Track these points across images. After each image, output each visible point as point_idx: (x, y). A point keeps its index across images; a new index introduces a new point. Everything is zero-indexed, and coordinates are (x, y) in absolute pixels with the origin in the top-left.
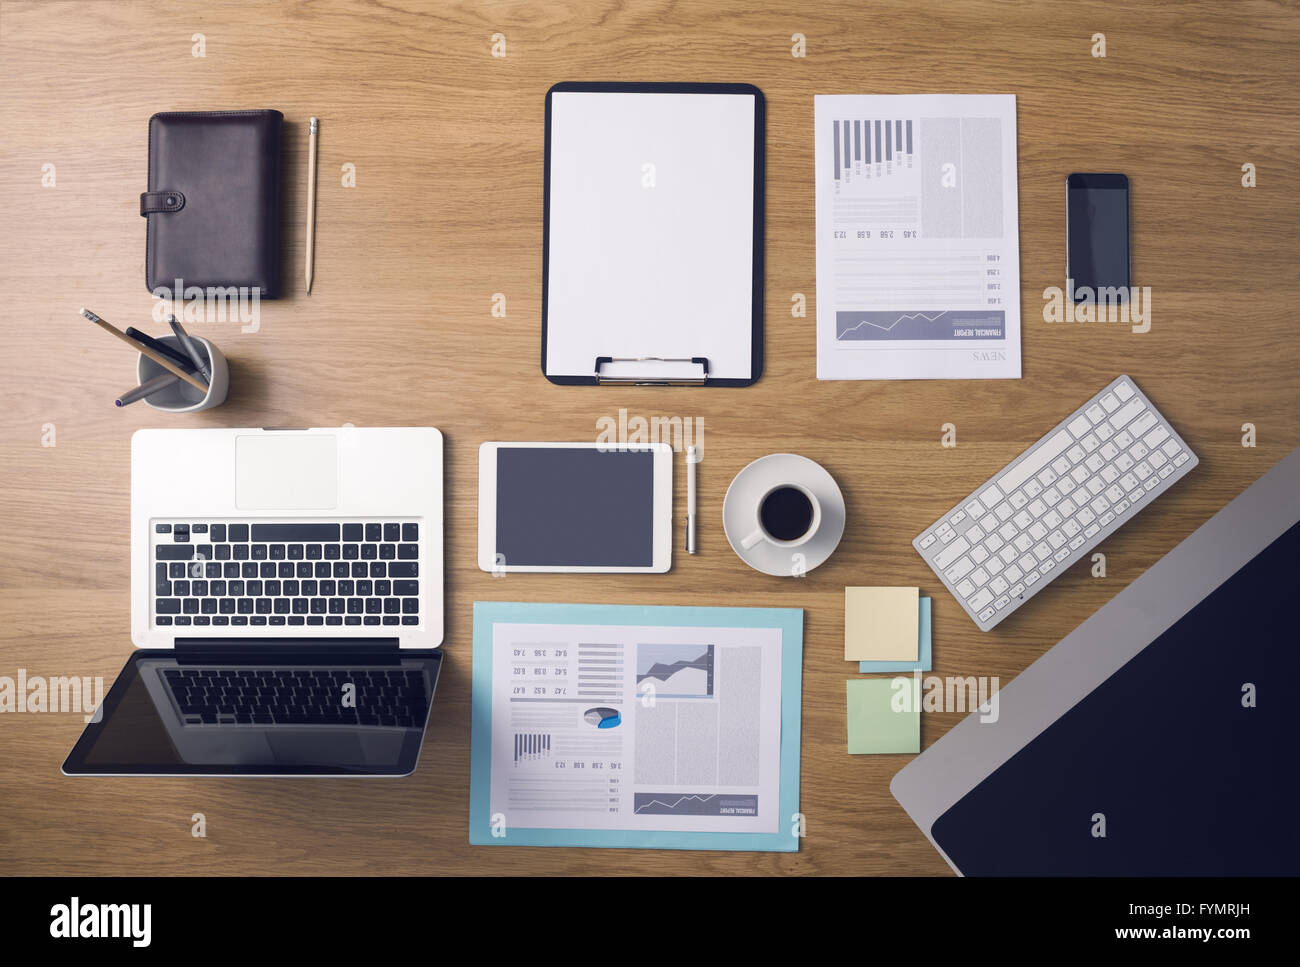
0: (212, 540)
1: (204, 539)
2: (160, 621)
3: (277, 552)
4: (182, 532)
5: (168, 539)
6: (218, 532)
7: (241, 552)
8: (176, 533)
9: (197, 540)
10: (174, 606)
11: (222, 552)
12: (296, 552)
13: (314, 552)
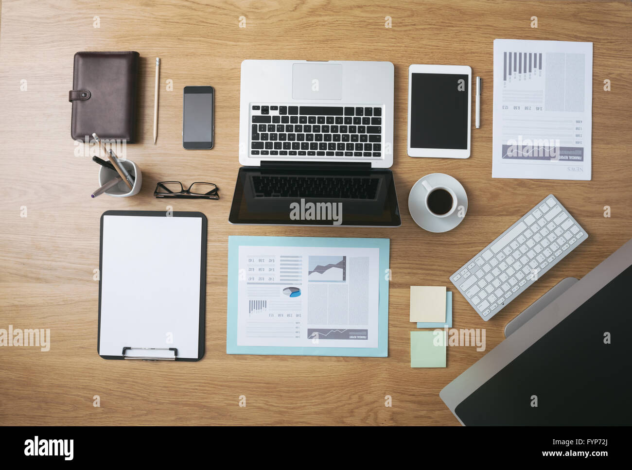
0: (280, 114)
1: (276, 113)
2: (253, 153)
3: (312, 120)
4: (265, 110)
5: (258, 113)
6: (283, 110)
7: (294, 120)
8: (262, 110)
9: (272, 113)
10: (260, 146)
11: (285, 120)
12: (321, 120)
13: (330, 121)
